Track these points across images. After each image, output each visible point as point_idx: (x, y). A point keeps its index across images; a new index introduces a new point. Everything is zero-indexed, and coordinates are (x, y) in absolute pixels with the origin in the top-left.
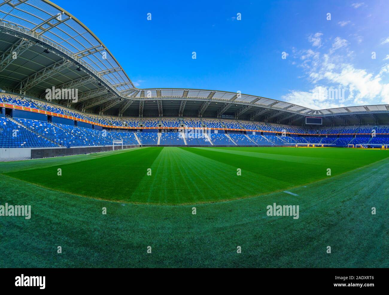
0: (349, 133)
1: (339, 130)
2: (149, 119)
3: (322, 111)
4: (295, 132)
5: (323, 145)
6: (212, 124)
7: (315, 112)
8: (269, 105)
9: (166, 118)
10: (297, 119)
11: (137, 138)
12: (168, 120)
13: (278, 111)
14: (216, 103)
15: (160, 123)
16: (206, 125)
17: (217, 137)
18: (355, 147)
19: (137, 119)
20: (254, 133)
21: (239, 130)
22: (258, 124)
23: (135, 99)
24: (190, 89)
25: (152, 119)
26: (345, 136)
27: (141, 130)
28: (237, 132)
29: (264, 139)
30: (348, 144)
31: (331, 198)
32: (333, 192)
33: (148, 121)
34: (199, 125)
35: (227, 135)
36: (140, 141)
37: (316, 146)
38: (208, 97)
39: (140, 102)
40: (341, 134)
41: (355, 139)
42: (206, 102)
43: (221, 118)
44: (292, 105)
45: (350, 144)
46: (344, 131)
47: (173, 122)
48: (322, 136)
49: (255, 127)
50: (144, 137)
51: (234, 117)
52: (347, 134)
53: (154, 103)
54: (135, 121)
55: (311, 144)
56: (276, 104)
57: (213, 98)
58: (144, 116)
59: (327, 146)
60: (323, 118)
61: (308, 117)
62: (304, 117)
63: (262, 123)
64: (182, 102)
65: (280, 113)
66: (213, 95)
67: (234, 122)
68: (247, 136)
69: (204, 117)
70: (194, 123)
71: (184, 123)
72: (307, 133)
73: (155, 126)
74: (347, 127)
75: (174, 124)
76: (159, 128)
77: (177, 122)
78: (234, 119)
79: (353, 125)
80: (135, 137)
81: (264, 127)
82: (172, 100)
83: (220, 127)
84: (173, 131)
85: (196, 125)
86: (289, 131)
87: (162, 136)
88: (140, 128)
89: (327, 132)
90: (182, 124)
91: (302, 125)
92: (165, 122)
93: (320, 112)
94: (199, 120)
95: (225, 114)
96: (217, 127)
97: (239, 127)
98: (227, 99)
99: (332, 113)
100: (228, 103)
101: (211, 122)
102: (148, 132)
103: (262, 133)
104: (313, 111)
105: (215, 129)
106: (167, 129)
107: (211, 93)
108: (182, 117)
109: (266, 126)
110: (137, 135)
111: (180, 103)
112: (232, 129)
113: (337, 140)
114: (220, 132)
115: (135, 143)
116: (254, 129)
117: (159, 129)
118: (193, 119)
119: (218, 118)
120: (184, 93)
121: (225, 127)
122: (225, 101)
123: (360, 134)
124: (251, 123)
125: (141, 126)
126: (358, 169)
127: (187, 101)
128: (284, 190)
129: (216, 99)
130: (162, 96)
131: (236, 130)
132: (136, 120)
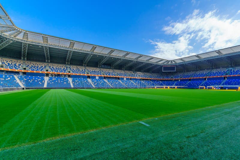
0: (200, 77)
1: (191, 75)
2: (34, 63)
3: (175, 61)
4: (154, 78)
5: (176, 87)
6: (94, 71)
7: (170, 62)
8: (135, 59)
9: (54, 64)
10: (156, 68)
11: (18, 81)
12: (55, 66)
13: (142, 63)
14: (97, 56)
15: (47, 68)
16: (89, 73)
17: (98, 82)
18: (206, 88)
19: (19, 61)
20: (125, 79)
21: (114, 76)
22: (128, 72)
23: (16, 39)
24: (76, 41)
25: (38, 63)
26: (196, 79)
27: (24, 73)
28: (113, 78)
29: (132, 83)
30: (199, 86)
31: (177, 131)
32: (180, 126)
33: (34, 65)
34: (84, 72)
35: (106, 80)
36: (22, 84)
37: (171, 88)
38: (91, 50)
39: (23, 45)
40: (192, 78)
41: (206, 82)
42: (89, 54)
43: (101, 68)
44: (152, 58)
45: (201, 86)
46: (195, 75)
47: (61, 69)
48: (175, 80)
49: (126, 74)
50: (29, 80)
51: (111, 67)
52: (198, 78)
53: (40, 48)
54: (16, 63)
55: (167, 86)
56: (140, 57)
57: (94, 51)
58: (28, 59)
59: (180, 88)
60: (176, 66)
61: (164, 66)
62: (161, 67)
63: (131, 72)
64: (69, 52)
65: (144, 64)
66: (95, 49)
67: (111, 71)
68: (120, 81)
69: (87, 66)
70: (80, 70)
71: (71, 70)
72: (164, 78)
73: (41, 71)
74: (198, 72)
75: (61, 70)
76: (46, 72)
77: (64, 68)
78: (111, 69)
79: (205, 70)
80: (16, 80)
81: (132, 74)
82: (59, 49)
83: (100, 74)
84: (61, 76)
85: (81, 72)
86: (150, 77)
87: (49, 80)
88: (23, 71)
89: (179, 77)
90: (69, 71)
91: (160, 72)
92: (52, 68)
93: (174, 62)
94: (83, 68)
95: (104, 64)
96: (98, 74)
97: (114, 74)
98: (105, 53)
99: (185, 62)
100: (106, 57)
101: (94, 70)
102: (34, 76)
103: (131, 79)
104: (168, 61)
105: (96, 75)
106: (55, 74)
107: (93, 47)
108: (69, 65)
109: (133, 74)
110: (18, 77)
111: (67, 53)
112: (109, 76)
113: (188, 82)
114: (100, 78)
115: (16, 86)
116: (125, 76)
117: (46, 74)
118: (79, 67)
119: (99, 68)
120: (70, 44)
121: (104, 74)
122: (104, 54)
123: (211, 77)
124: (123, 72)
125: (25, 69)
126: (207, 107)
127: (74, 51)
128: (139, 121)
129: (97, 53)
130: (49, 43)
131: (112, 76)
132: (18, 63)
